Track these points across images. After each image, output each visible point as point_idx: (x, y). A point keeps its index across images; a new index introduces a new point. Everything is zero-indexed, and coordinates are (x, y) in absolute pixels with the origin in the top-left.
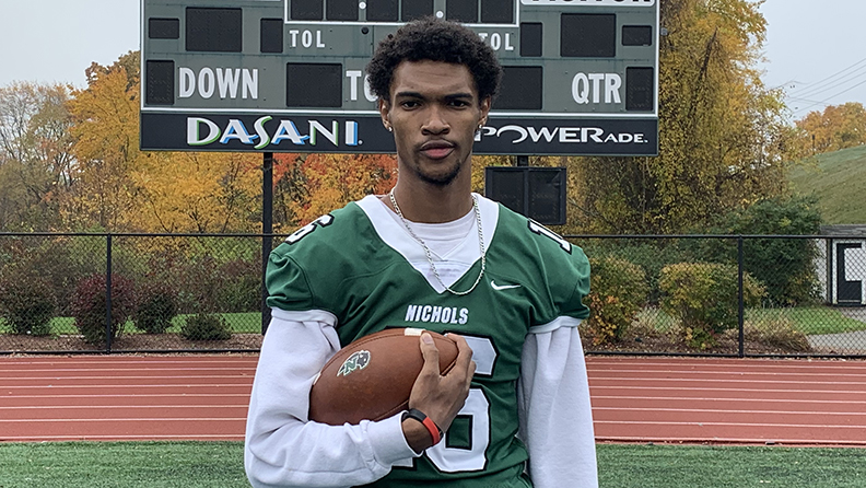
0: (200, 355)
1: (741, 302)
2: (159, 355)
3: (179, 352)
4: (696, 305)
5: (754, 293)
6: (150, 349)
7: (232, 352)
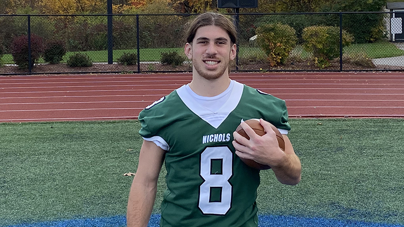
0: (76, 75)
1: (341, 44)
2: (56, 75)
3: (66, 73)
4: (320, 46)
5: (348, 40)
6: (51, 72)
7: (93, 73)
